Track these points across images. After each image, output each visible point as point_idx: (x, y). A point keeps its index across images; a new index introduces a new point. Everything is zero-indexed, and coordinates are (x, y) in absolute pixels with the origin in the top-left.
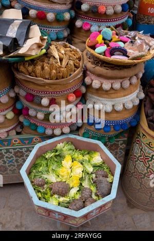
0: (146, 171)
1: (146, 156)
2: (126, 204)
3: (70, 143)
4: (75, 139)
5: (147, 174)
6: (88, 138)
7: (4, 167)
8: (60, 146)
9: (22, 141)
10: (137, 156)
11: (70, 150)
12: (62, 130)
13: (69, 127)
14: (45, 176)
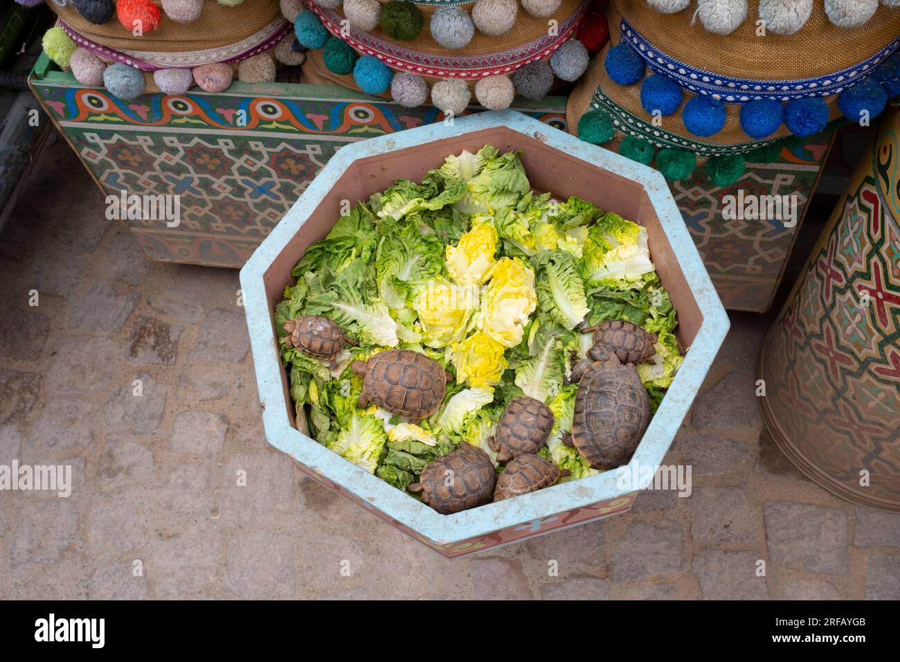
0: (874, 352)
1: (890, 287)
2: (755, 449)
3: (509, 157)
4: (537, 142)
5: (874, 366)
6: (604, 145)
7: (239, 206)
8: (457, 165)
9: (299, 112)
10: (850, 271)
11: (504, 191)
12: (471, 89)
13: (512, 77)
14: (351, 310)
